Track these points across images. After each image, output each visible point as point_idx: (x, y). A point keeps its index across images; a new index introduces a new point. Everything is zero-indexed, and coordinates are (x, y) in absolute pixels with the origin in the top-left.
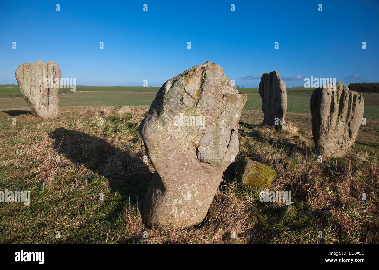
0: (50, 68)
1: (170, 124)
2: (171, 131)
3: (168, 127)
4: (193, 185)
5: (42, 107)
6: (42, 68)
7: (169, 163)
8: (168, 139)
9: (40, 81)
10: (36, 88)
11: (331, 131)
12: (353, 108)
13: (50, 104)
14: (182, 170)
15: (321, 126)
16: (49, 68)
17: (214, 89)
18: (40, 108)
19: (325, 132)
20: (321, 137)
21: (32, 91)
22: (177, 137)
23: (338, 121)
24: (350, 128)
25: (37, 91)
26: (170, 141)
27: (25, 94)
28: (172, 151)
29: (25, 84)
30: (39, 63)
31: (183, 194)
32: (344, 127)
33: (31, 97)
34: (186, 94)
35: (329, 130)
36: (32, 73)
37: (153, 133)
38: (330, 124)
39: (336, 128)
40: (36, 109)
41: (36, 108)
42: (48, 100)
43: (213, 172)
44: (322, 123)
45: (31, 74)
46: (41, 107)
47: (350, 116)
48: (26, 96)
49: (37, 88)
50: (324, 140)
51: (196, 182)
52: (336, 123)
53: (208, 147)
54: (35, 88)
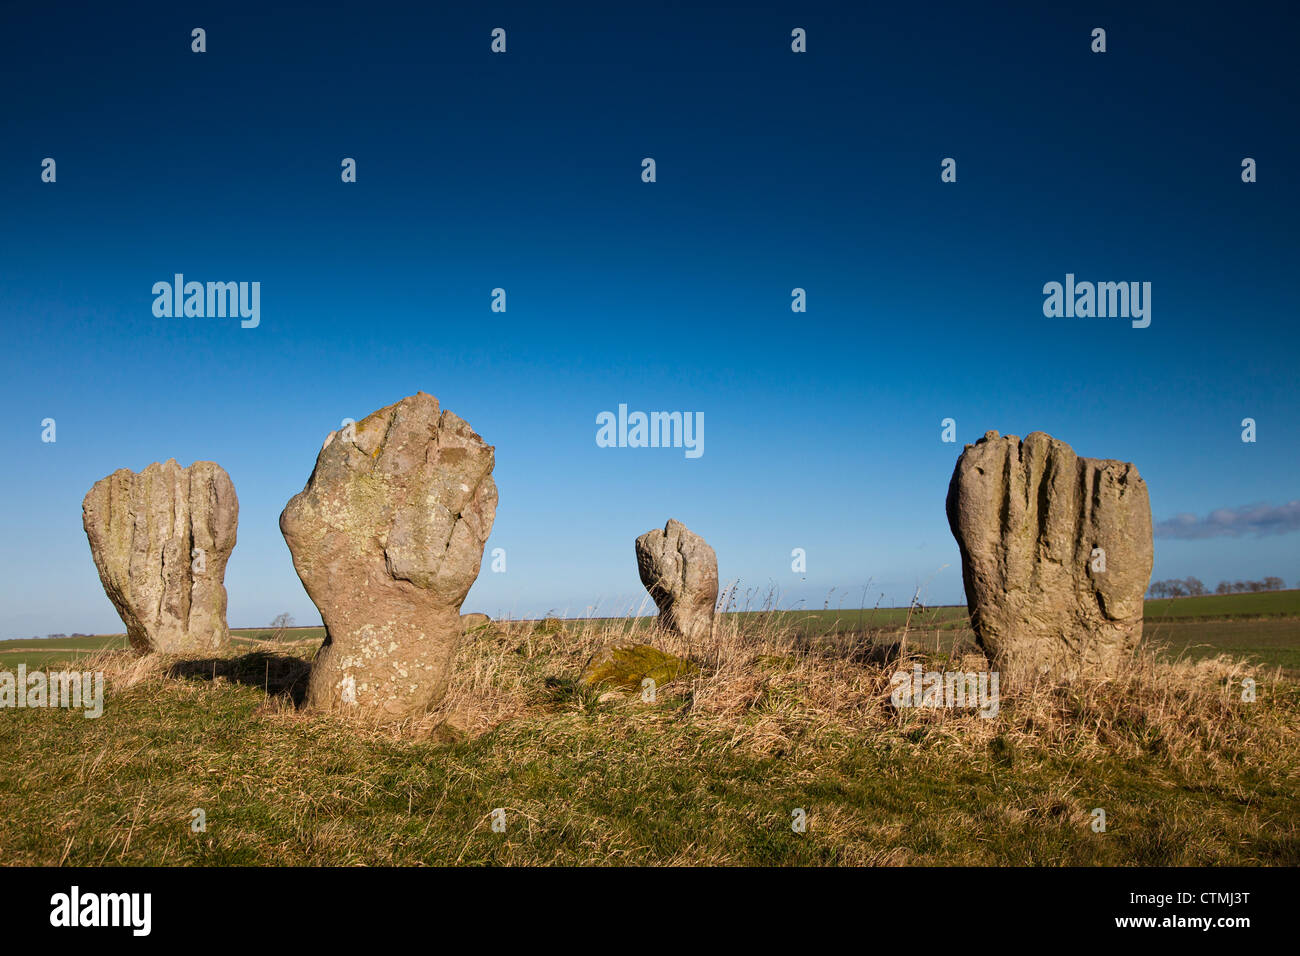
0: (200, 483)
1: (327, 503)
2: (328, 516)
3: (323, 508)
4: (385, 628)
5: (167, 618)
6: (174, 484)
7: (332, 580)
8: (324, 530)
9: (164, 530)
10: (148, 555)
11: (1013, 596)
12: (1093, 515)
13: (195, 609)
14: (359, 595)
15: (977, 580)
16: (195, 485)
17: (408, 436)
18: (159, 623)
19: (995, 597)
20: (984, 616)
21: (134, 564)
22: (342, 528)
23: (1039, 561)
24: (1093, 581)
25: (155, 562)
26: (328, 536)
27: (113, 575)
28: (335, 555)
29: (112, 543)
30: (163, 468)
31: (362, 646)
32: (1071, 581)
33: (131, 586)
34: (356, 450)
35: (1005, 591)
36: (138, 503)
37: (296, 521)
38: (1006, 569)
39: (1035, 584)
40: (145, 629)
41: (146, 625)
42: (190, 594)
43: (424, 601)
44: (978, 569)
45: (135, 509)
46: (163, 621)
47: (1084, 541)
48: (115, 584)
49: (151, 554)
50: (1000, 628)
51: (390, 623)
52: (1031, 568)
53: (405, 548)
54: (145, 555)
